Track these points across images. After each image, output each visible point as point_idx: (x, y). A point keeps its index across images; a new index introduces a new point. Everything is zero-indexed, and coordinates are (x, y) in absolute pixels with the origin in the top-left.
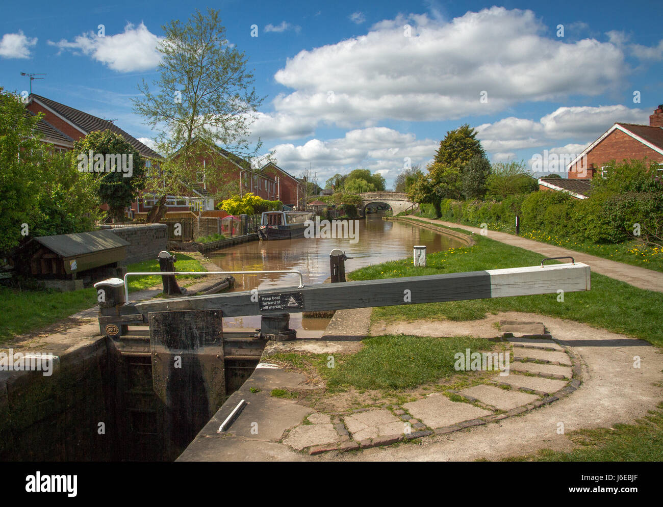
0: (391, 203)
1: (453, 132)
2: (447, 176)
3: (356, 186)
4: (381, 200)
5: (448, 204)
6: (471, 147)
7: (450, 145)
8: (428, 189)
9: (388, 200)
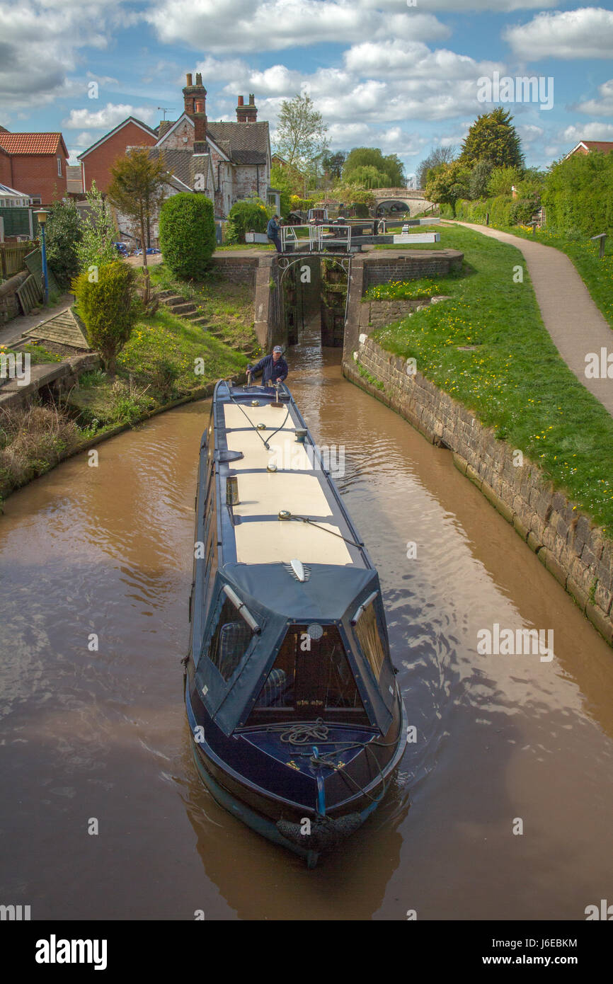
0: (408, 202)
1: (485, 117)
2: (462, 177)
3: (363, 176)
4: (397, 198)
5: (461, 203)
6: (503, 136)
7: (480, 133)
8: (445, 189)
9: (405, 198)
